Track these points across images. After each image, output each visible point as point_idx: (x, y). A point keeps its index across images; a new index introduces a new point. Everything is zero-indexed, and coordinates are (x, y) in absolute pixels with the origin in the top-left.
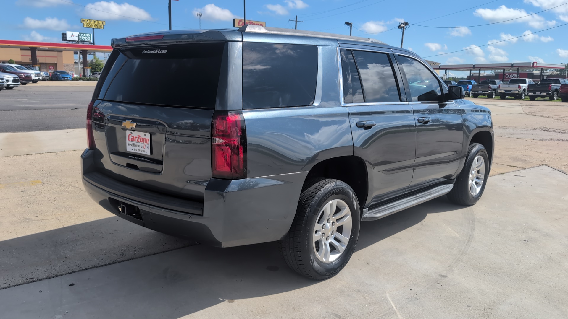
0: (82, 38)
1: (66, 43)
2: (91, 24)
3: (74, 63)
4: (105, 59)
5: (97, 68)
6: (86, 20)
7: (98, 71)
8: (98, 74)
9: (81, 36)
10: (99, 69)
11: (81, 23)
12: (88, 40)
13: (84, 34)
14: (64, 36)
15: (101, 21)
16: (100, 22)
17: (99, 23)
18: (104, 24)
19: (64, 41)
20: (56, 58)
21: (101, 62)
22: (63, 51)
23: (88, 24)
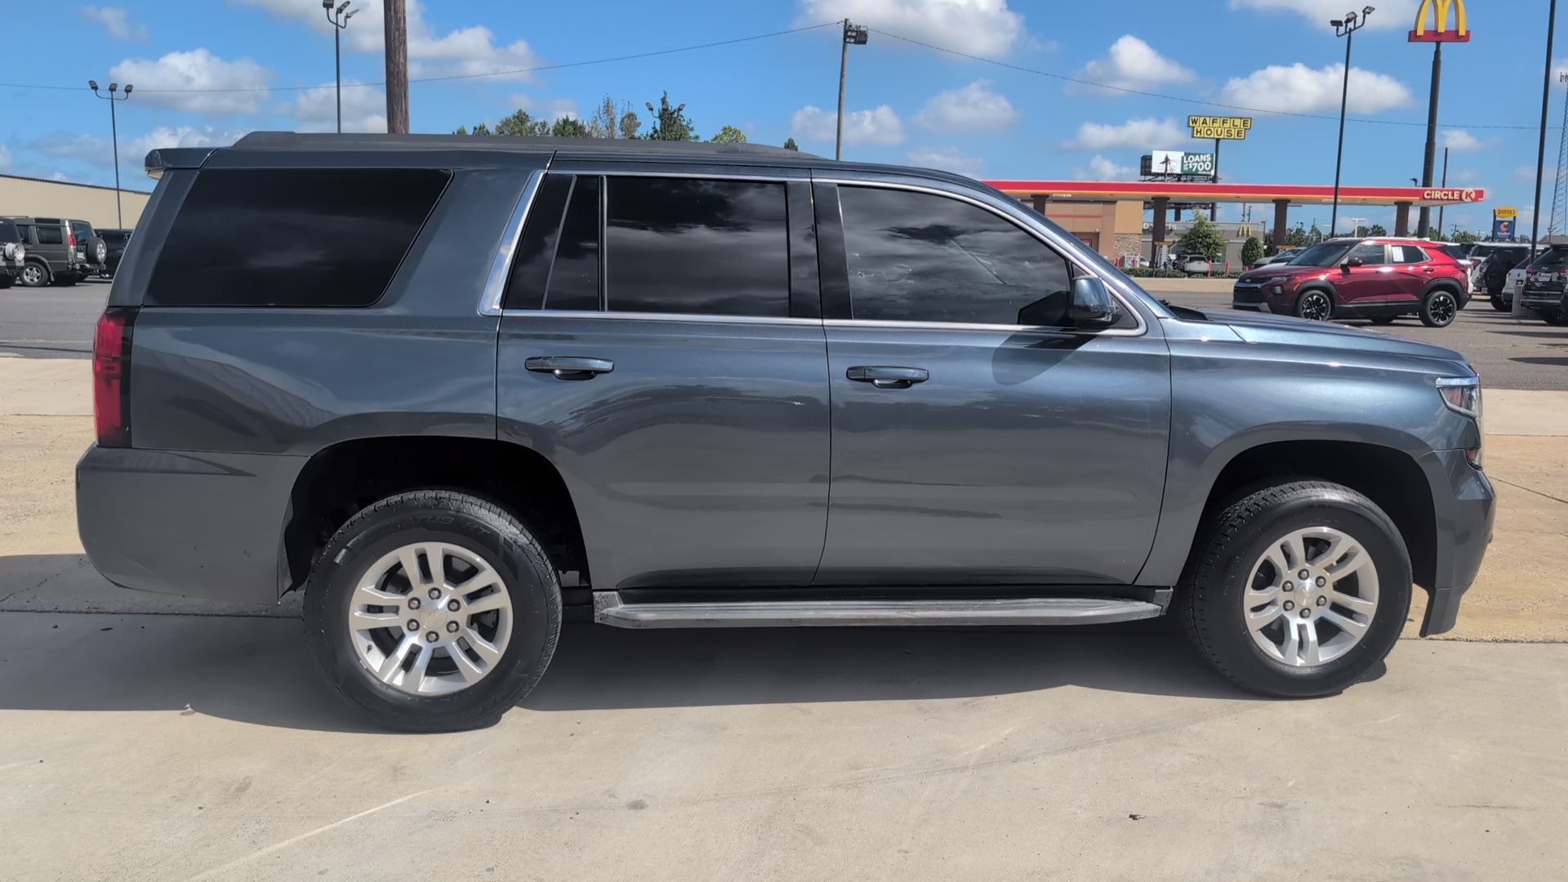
0: (1191, 167)
1: (1149, 180)
2: (1212, 129)
3: (1141, 232)
4: (1243, 221)
5: (1201, 243)
6: (1202, 119)
7: (1202, 251)
8: (1188, 259)
9: (1187, 160)
10: (1204, 246)
11: (1189, 126)
12: (1204, 170)
13: (1197, 156)
14: (1145, 164)
15: (1241, 118)
16: (1237, 122)
17: (1235, 124)
18: (1249, 125)
19: (1145, 175)
20: (1099, 220)
21: (1213, 229)
22: (1119, 202)
23: (1206, 129)
